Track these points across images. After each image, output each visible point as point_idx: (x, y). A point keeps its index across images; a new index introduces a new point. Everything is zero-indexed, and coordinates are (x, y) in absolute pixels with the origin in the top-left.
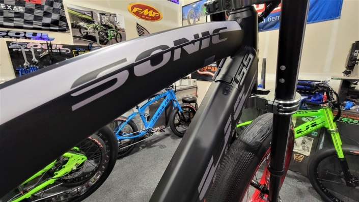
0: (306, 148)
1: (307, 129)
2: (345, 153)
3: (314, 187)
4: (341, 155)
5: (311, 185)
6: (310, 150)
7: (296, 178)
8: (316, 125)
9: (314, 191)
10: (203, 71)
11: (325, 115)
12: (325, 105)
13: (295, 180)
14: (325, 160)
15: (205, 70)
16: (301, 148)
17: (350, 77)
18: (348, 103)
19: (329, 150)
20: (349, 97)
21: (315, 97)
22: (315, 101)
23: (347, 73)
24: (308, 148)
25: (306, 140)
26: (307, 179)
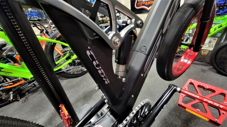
0: (211, 46)
1: (215, 30)
3: (214, 68)
6: (214, 46)
7: (201, 64)
8: (222, 26)
9: (214, 70)
10: (139, 6)
13: (201, 66)
14: (224, 49)
15: (141, 5)
16: (207, 46)
21: (223, 11)
22: (223, 13)
24: (212, 45)
25: (212, 40)
26: (208, 64)
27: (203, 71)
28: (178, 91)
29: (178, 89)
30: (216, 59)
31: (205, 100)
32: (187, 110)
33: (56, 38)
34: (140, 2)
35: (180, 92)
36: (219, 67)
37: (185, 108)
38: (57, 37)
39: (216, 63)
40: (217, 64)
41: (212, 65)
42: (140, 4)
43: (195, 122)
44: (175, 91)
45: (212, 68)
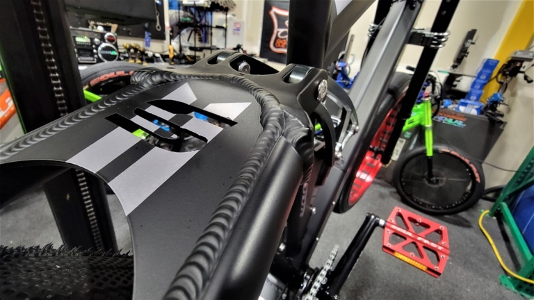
2: (435, 151)
3: (398, 192)
4: (430, 153)
5: (394, 190)
6: (399, 153)
7: (379, 184)
8: (413, 122)
9: (397, 196)
10: (279, 47)
11: (424, 112)
12: (427, 99)
13: (378, 186)
14: (414, 161)
17: (457, 71)
18: (446, 102)
19: (420, 149)
20: (449, 96)
23: (454, 67)
24: (397, 151)
26: (389, 185)
27: (382, 196)
28: (381, 226)
29: (382, 222)
30: (401, 177)
31: (419, 239)
32: (397, 254)
33: (90, 85)
34: (282, 39)
35: (384, 227)
36: (404, 191)
37: (393, 251)
38: (92, 83)
39: (401, 182)
40: (402, 186)
41: (395, 186)
42: (281, 44)
43: (369, 293)
44: (377, 224)
45: (394, 192)
